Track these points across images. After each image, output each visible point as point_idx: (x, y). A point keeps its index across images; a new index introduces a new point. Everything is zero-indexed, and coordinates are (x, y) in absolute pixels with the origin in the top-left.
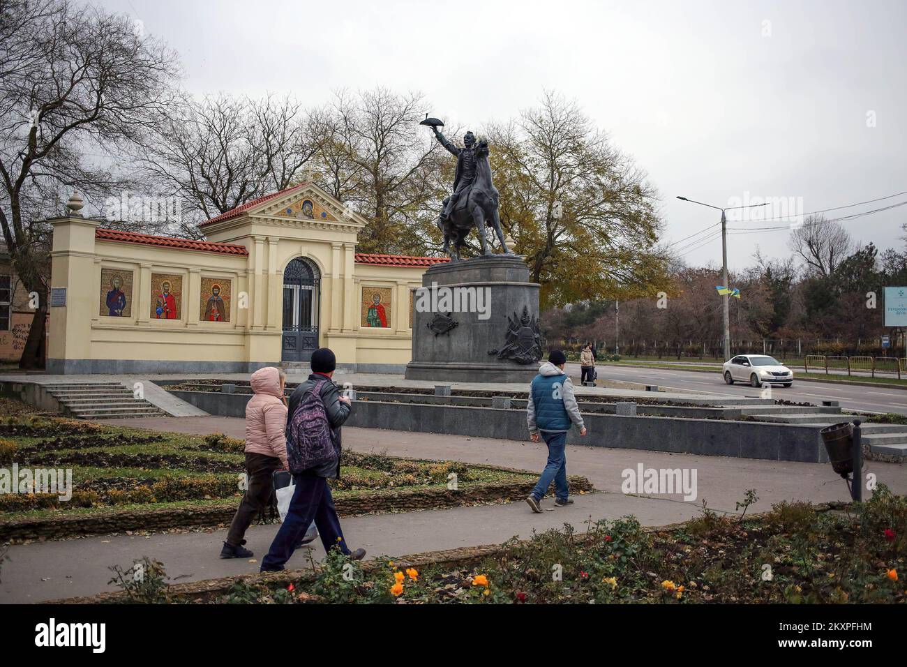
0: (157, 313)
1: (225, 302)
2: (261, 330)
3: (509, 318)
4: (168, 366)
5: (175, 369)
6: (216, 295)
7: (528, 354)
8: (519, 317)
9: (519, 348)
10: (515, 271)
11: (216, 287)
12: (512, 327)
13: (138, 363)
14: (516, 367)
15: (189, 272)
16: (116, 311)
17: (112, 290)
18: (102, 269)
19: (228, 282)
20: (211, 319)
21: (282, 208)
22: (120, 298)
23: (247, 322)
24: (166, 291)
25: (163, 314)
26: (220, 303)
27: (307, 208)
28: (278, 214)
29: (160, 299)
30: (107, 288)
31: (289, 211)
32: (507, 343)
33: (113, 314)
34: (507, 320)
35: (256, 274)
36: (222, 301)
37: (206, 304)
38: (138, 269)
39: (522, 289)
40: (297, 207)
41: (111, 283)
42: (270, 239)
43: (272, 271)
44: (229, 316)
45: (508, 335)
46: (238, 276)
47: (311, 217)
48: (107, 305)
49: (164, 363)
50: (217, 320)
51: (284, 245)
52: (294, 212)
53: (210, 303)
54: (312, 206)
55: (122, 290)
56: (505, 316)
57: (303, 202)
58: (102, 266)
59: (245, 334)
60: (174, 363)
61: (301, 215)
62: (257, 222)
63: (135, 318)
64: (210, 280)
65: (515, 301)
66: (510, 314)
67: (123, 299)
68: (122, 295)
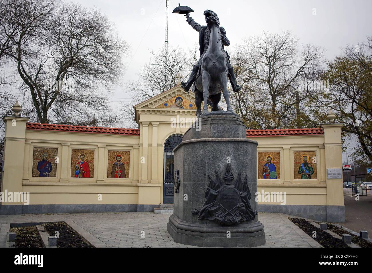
0: (76, 173)
1: (126, 166)
2: (146, 184)
3: (208, 176)
4: (81, 208)
5: (87, 209)
6: (119, 161)
7: (229, 214)
8: (221, 175)
9: (219, 208)
10: (221, 127)
11: (119, 156)
12: (212, 185)
13: (59, 206)
14: (215, 229)
15: (99, 147)
16: (45, 174)
17: (41, 160)
18: (34, 148)
19: (128, 152)
20: (116, 177)
21: (161, 103)
22: (47, 165)
23: (138, 178)
24: (83, 160)
25: (80, 175)
26: (122, 167)
27: (178, 102)
28: (158, 107)
29: (78, 165)
30: (38, 159)
31: (166, 105)
32: (206, 204)
33: (42, 175)
34: (207, 178)
35: (143, 146)
36: (123, 165)
37: (111, 167)
38: (61, 147)
39: (224, 145)
40: (171, 101)
41: (41, 156)
42: (152, 123)
43: (155, 144)
44: (129, 174)
45: (207, 194)
46: (134, 149)
47: (181, 107)
48: (38, 169)
49: (79, 206)
50: (120, 177)
51: (163, 127)
52: (169, 105)
53: (114, 166)
54: (182, 100)
55: (49, 160)
56: (205, 174)
57: (176, 98)
58: (33, 146)
59: (138, 186)
60: (86, 206)
61: (174, 107)
62: (143, 113)
63: (58, 177)
64: (114, 152)
65: (215, 158)
66: (210, 172)
67: (50, 166)
68: (49, 163)
